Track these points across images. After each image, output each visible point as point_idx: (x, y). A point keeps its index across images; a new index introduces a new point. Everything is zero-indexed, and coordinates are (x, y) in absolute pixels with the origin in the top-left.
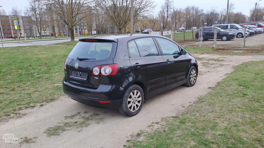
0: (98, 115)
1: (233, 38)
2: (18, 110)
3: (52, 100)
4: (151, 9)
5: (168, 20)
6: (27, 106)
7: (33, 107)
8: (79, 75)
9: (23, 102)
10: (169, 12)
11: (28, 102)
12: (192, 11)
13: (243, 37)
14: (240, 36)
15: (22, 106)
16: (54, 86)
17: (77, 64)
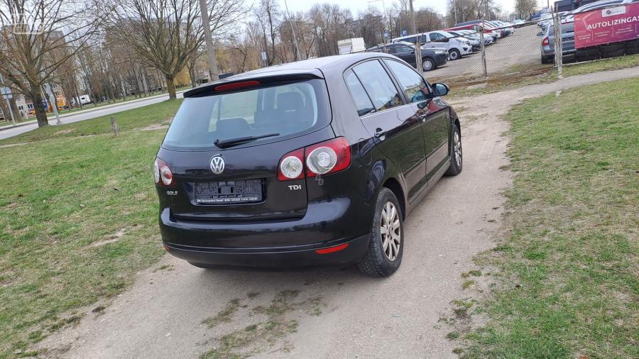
0: (295, 293)
1: (444, 63)
2: (32, 340)
3: (120, 287)
4: (242, 16)
5: (276, 43)
6: (50, 322)
7: (75, 320)
8: (226, 190)
9: (29, 315)
10: (274, 23)
11: (46, 311)
12: (325, 16)
13: (460, 57)
14: (454, 55)
15: (36, 328)
16: (96, 250)
17: (219, 158)
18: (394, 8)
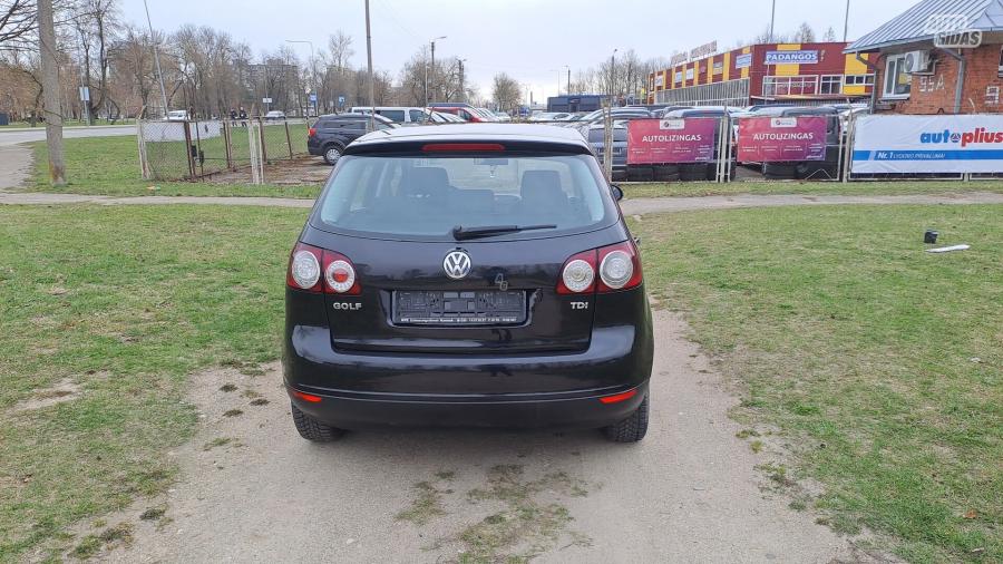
10: (107, 40)
12: (204, 48)
17: (462, 254)
18: (321, 59)
